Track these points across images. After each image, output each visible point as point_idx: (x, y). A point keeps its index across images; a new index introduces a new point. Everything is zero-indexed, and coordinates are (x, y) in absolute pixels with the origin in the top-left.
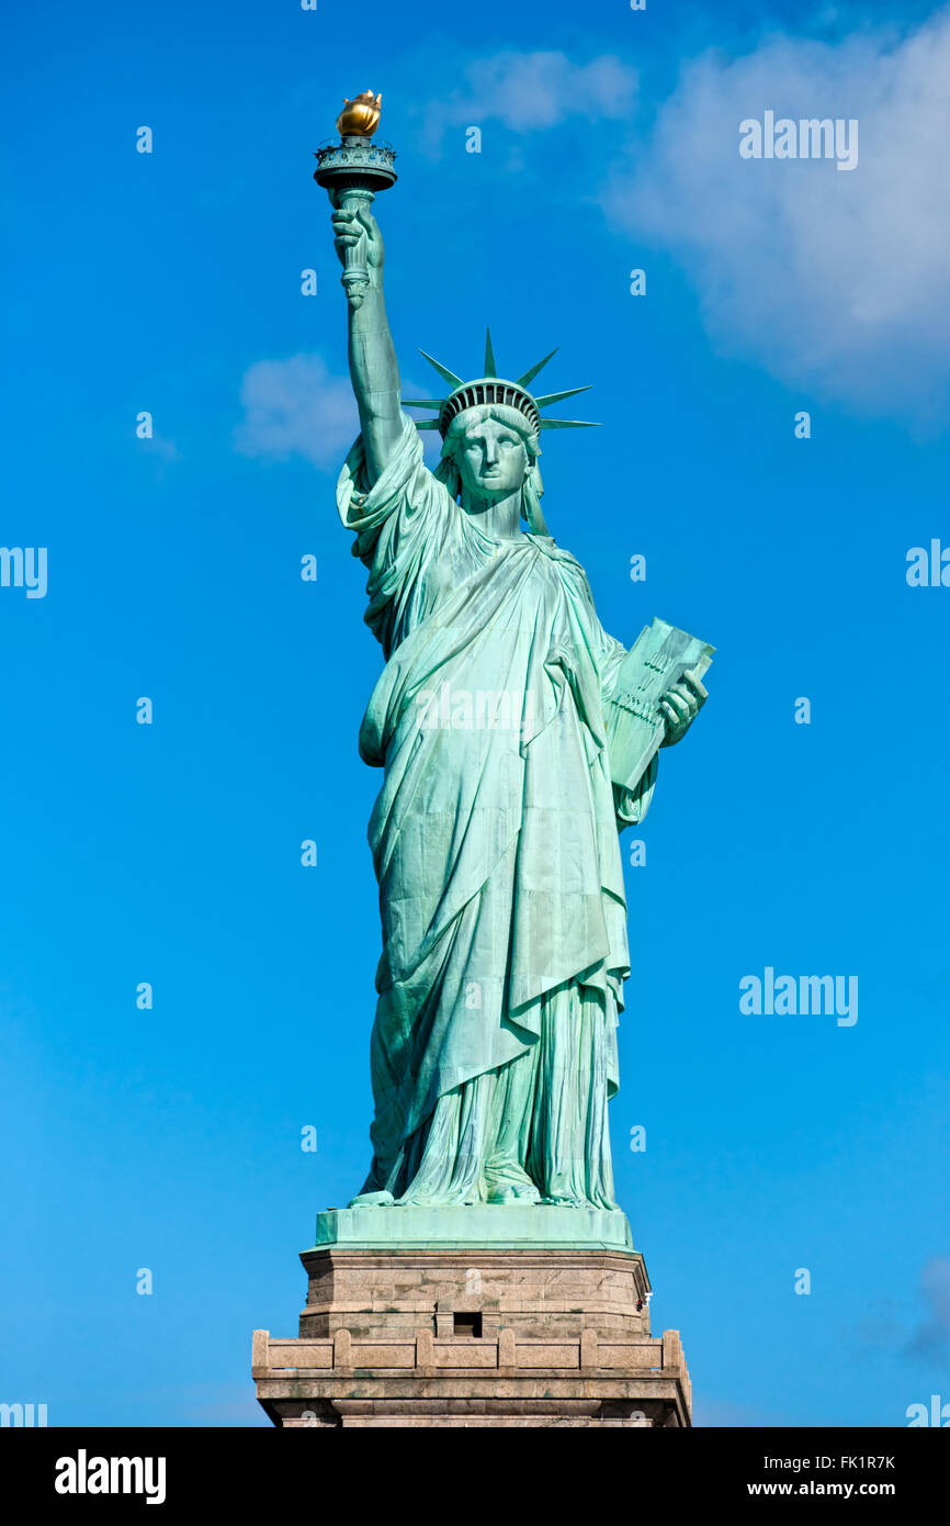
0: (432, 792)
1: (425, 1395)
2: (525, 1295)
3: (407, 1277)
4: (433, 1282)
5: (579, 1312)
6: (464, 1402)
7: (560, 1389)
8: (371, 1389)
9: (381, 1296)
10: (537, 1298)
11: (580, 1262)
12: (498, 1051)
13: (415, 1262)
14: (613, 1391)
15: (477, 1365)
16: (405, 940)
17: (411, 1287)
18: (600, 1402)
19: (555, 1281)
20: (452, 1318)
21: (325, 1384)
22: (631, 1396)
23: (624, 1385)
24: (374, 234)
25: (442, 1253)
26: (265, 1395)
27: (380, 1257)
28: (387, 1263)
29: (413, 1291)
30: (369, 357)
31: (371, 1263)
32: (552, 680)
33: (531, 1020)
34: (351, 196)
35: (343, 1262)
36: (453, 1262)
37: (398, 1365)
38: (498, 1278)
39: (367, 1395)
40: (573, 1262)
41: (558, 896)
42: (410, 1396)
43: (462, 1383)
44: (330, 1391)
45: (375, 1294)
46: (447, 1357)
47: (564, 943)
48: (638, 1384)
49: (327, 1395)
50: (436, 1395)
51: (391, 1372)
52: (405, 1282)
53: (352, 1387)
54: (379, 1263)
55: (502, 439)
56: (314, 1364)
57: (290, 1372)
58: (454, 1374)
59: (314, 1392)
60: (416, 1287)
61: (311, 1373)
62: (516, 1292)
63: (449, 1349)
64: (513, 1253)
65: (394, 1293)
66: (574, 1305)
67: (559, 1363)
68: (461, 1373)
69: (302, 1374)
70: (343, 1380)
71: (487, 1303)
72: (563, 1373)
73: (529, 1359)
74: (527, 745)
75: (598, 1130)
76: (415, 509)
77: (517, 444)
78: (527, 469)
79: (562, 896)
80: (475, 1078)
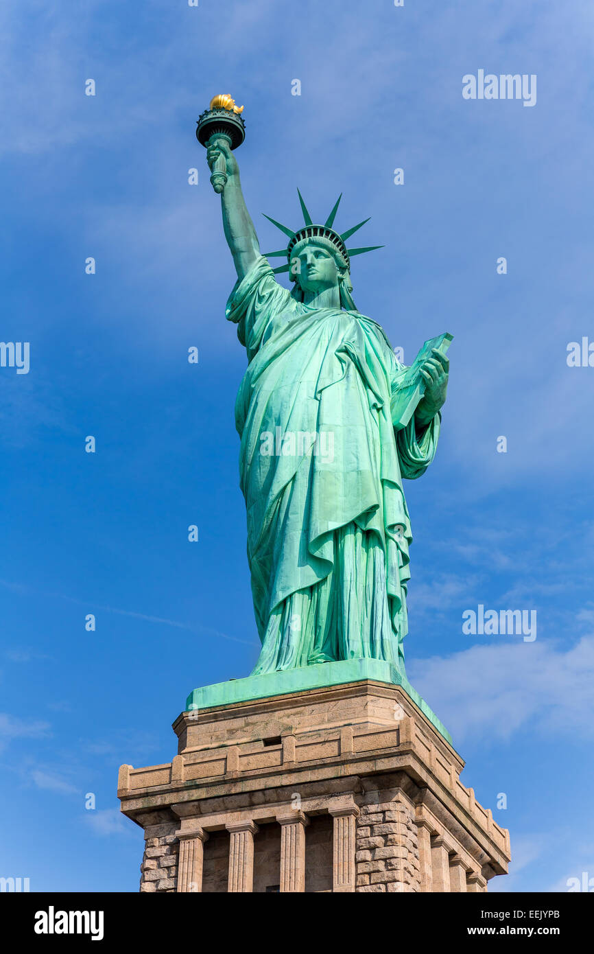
1: (233, 792)
2: (314, 722)
3: (235, 723)
4: (252, 724)
5: (349, 725)
6: (261, 794)
7: (327, 773)
8: (196, 794)
9: (217, 738)
10: (323, 722)
11: (351, 692)
13: (239, 712)
14: (364, 768)
15: (269, 765)
17: (237, 730)
18: (356, 778)
19: (335, 708)
20: (262, 743)
21: (166, 795)
22: (378, 769)
23: (372, 763)
24: (230, 155)
25: (257, 702)
26: (126, 808)
27: (214, 714)
28: (221, 715)
29: (239, 732)
31: (211, 717)
32: (341, 360)
33: (325, 552)
35: (193, 721)
36: (264, 707)
37: (214, 774)
38: (296, 714)
39: (194, 799)
40: (346, 693)
41: (341, 474)
42: (223, 794)
43: (258, 780)
44: (169, 799)
45: (214, 738)
46: (248, 764)
48: (382, 760)
49: (167, 802)
50: (241, 791)
51: (209, 780)
52: (233, 727)
53: (184, 794)
54: (216, 716)
55: (317, 254)
56: (158, 783)
57: (142, 791)
58: (252, 773)
59: (158, 801)
60: (241, 729)
61: (157, 789)
62: (308, 721)
63: (250, 757)
64: (304, 693)
65: (226, 735)
66: (346, 722)
67: (325, 755)
68: (258, 772)
69: (150, 790)
70: (177, 790)
71: (286, 729)
72: (328, 761)
73: (305, 755)
74: (321, 392)
75: (379, 620)
76: (264, 296)
77: (326, 257)
78: (339, 275)
79: (344, 473)
80: (291, 596)
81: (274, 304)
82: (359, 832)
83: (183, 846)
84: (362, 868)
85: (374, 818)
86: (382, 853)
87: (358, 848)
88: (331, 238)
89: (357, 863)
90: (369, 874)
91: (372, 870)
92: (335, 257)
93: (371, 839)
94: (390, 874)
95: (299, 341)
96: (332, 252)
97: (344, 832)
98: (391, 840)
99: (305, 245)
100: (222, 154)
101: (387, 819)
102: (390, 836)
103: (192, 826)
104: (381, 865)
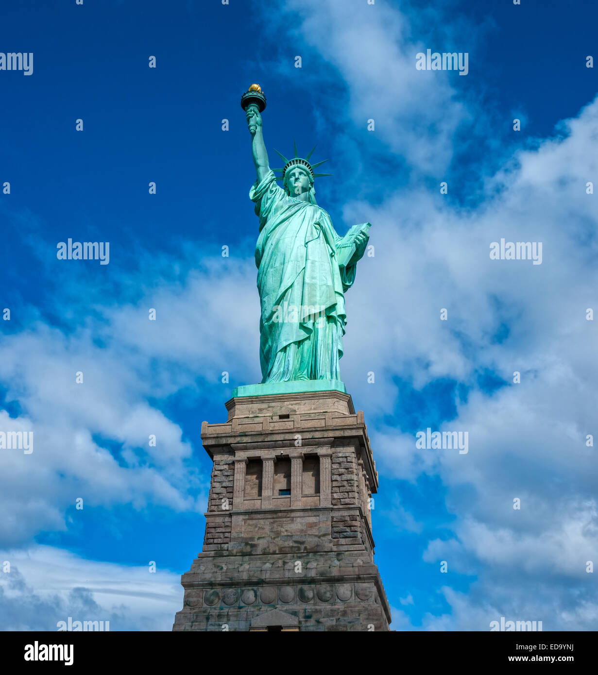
0: (275, 261)
1: (266, 440)
2: (306, 409)
3: (262, 406)
4: (272, 407)
5: (326, 412)
6: (281, 442)
7: (317, 435)
8: (245, 439)
9: (253, 412)
10: (311, 409)
11: (327, 396)
12: (298, 336)
13: (265, 400)
14: (338, 434)
15: (286, 428)
16: (267, 308)
17: (264, 409)
18: (333, 439)
19: (317, 403)
20: (278, 417)
21: (228, 439)
22: (345, 435)
23: (342, 432)
24: (258, 115)
25: (275, 396)
26: (206, 443)
27: (252, 400)
28: (255, 401)
29: (264, 410)
30: (258, 149)
31: (249, 401)
32: (316, 228)
33: (309, 325)
34: (252, 106)
35: (238, 402)
36: (280, 399)
37: (256, 430)
38: (296, 404)
39: (244, 442)
40: (324, 396)
41: (318, 286)
42: (260, 441)
43: (280, 435)
44: (231, 441)
45: (251, 412)
46: (274, 426)
47: (320, 300)
48: (348, 431)
49: (229, 442)
50: (270, 440)
51: (253, 433)
52: (262, 408)
53: (238, 439)
54: (252, 401)
55: (300, 173)
56: (224, 432)
57: (215, 435)
58: (277, 432)
59: (224, 441)
60: (266, 409)
61: (223, 435)
62: (303, 408)
63: (275, 423)
64: (301, 394)
65: (258, 411)
66: (324, 411)
67: (316, 426)
68: (280, 431)
69: (220, 435)
70: (235, 436)
71: (292, 411)
72: (319, 429)
73: (306, 425)
74: (307, 243)
75: (335, 362)
76: (273, 191)
77: (305, 176)
78: (310, 186)
79: (320, 286)
80: (290, 344)
81: (277, 196)
82: (333, 466)
83: (237, 466)
84: (335, 484)
85: (341, 459)
86: (345, 477)
87: (333, 474)
88: (307, 167)
89: (332, 481)
90: (339, 487)
91: (340, 485)
92: (309, 176)
93: (340, 470)
94: (350, 488)
96: (308, 174)
97: (325, 465)
98: (350, 471)
99: (294, 168)
100: (255, 114)
101: (348, 460)
102: (350, 470)
103: (241, 455)
104: (345, 483)
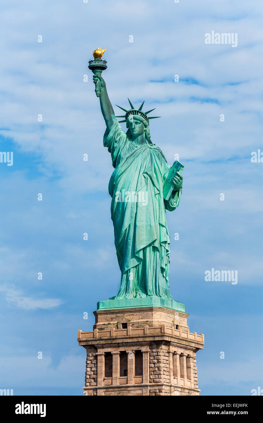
1: (113, 342)
4: (118, 317)
7: (141, 340)
9: (107, 321)
10: (139, 319)
12: (134, 263)
13: (114, 312)
14: (151, 339)
15: (123, 335)
17: (114, 318)
18: (149, 342)
19: (143, 314)
20: (121, 325)
21: (92, 341)
22: (156, 340)
24: (101, 80)
25: (119, 310)
26: (80, 344)
31: (105, 313)
32: (145, 177)
33: (140, 255)
35: (99, 314)
36: (122, 312)
37: (107, 336)
38: (131, 315)
39: (101, 343)
41: (145, 226)
42: (110, 343)
43: (120, 339)
44: (94, 343)
46: (117, 334)
47: (146, 237)
48: (157, 338)
49: (93, 344)
50: (115, 342)
51: (105, 338)
52: (112, 317)
53: (98, 342)
54: (107, 313)
55: (136, 123)
56: (90, 337)
57: (85, 340)
58: (119, 337)
59: (90, 343)
61: (90, 339)
62: (135, 319)
63: (117, 332)
64: (134, 309)
65: (110, 320)
66: (147, 320)
67: (140, 334)
69: (88, 340)
70: (96, 340)
71: (128, 321)
72: (141, 336)
73: (134, 333)
75: (158, 279)
76: (117, 141)
77: (140, 124)
78: (145, 129)
80: (129, 269)
81: (121, 143)
82: (150, 358)
83: (99, 358)
84: (151, 369)
85: (155, 354)
86: (157, 365)
87: (150, 363)
89: (150, 367)
90: (153, 371)
91: (154, 370)
93: (154, 360)
94: (158, 372)
95: (130, 167)
97: (146, 358)
100: (99, 80)
101: (158, 354)
102: (159, 360)
103: (101, 351)
104: (157, 369)
